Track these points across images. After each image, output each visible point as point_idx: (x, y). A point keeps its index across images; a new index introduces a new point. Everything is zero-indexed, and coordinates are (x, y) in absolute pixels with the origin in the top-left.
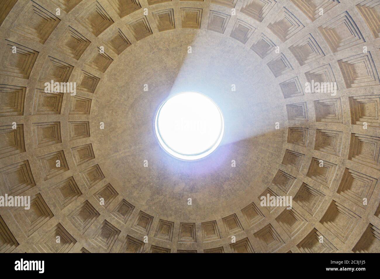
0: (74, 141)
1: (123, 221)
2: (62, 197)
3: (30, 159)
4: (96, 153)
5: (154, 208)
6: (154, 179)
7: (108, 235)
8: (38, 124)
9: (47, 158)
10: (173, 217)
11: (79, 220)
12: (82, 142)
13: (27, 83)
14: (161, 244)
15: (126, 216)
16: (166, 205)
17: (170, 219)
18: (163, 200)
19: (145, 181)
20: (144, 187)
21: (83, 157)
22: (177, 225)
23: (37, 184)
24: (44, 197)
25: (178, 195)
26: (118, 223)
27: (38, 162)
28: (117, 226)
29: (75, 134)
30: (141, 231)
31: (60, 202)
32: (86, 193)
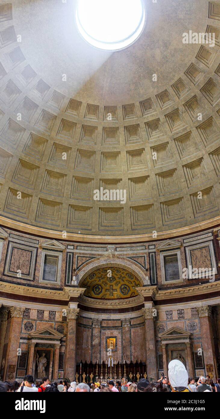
0: (80, 115)
1: (154, 112)
2: (113, 139)
3: (77, 147)
4: (96, 103)
5: (160, 85)
6: (139, 71)
7: (156, 127)
8: (58, 133)
9: (83, 136)
10: (177, 75)
11: (134, 138)
12: (83, 109)
13: (28, 131)
14: (187, 98)
15: (152, 108)
16: (165, 74)
17: (176, 79)
18: (159, 74)
19: (137, 79)
20: (141, 82)
21: (95, 113)
22: (184, 77)
23: (95, 150)
24: (106, 151)
25: (163, 60)
26: (152, 116)
27: (82, 143)
28: (154, 118)
29: (76, 111)
30: (170, 104)
31: (115, 143)
32: (119, 124)
